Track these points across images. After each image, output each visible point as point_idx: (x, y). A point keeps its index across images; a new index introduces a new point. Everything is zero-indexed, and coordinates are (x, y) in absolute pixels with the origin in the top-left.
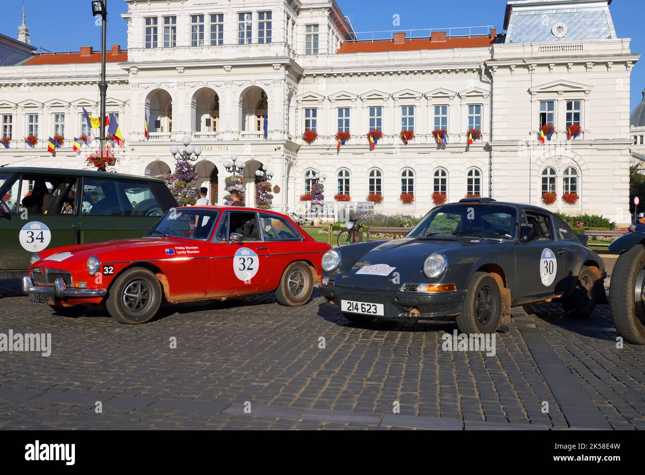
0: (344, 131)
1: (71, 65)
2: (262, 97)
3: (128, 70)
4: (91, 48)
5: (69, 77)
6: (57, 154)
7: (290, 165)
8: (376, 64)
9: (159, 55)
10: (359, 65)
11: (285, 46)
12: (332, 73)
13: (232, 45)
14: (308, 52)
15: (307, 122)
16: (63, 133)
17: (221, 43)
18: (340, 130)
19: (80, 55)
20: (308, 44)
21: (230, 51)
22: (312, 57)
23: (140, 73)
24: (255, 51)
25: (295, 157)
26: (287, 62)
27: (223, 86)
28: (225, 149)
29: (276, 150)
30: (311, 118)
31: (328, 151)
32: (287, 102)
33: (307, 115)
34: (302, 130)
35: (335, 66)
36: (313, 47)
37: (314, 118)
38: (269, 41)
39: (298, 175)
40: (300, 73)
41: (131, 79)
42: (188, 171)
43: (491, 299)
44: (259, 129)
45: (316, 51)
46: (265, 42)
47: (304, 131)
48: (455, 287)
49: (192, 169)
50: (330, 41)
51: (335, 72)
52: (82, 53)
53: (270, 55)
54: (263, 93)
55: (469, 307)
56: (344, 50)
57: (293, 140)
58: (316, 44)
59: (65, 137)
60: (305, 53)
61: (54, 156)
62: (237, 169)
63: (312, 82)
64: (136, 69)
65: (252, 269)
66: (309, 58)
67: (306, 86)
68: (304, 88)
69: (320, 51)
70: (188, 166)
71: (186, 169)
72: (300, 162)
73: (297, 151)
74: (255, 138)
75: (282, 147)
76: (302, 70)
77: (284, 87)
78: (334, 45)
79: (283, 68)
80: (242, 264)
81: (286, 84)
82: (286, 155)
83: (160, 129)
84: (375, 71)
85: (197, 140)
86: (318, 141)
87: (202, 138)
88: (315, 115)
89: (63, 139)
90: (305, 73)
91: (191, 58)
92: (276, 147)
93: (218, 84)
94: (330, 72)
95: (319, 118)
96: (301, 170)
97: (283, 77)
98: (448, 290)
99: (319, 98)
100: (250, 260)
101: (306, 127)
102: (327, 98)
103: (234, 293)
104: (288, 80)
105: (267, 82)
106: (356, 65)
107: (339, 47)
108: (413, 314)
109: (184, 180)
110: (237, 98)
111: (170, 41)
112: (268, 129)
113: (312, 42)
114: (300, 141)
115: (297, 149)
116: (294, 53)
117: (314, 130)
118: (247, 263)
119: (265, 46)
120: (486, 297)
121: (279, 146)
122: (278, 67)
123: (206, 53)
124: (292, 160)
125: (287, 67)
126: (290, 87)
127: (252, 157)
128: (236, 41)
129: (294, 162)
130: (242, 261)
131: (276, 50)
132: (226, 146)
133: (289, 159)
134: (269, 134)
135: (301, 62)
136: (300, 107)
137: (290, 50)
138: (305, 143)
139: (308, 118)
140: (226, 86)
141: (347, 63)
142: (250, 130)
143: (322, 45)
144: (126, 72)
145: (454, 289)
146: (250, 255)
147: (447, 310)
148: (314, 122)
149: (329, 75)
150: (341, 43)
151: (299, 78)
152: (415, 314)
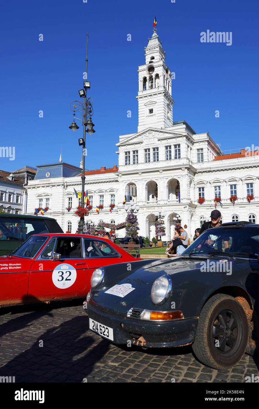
0: (218, 197)
1: (96, 175)
2: (178, 183)
3: (118, 175)
4: (105, 167)
5: (95, 180)
6: (100, 213)
7: (192, 215)
8: (232, 164)
9: (131, 168)
10: (224, 165)
11: (187, 159)
12: (210, 170)
13: (163, 161)
14: (199, 161)
15: (200, 194)
16: (92, 204)
17: (158, 160)
18: (216, 197)
19: (100, 171)
20: (198, 158)
21: (162, 164)
22: (201, 164)
23: (123, 176)
24: (173, 163)
25: (194, 211)
26: (188, 166)
27: (159, 180)
28: (161, 208)
29: (184, 208)
30: (201, 192)
31: (210, 208)
32: (189, 185)
33: (200, 190)
34: (197, 198)
35: (212, 167)
36: (201, 158)
37: (203, 192)
38: (179, 157)
39: (197, 219)
40: (195, 171)
41: (119, 179)
42: (132, 218)
43: (235, 323)
44: (177, 198)
45: (202, 161)
46: (178, 158)
47: (198, 198)
48: (182, 314)
49: (135, 217)
50: (209, 156)
51: (212, 170)
52: (101, 170)
53: (180, 164)
54: (178, 182)
55: (203, 335)
56: (216, 159)
57: (193, 203)
58: (202, 158)
59: (93, 206)
60: (197, 162)
61: (98, 214)
62: (161, 217)
63: (201, 175)
64: (121, 174)
65: (70, 280)
66: (199, 164)
67: (198, 177)
68: (198, 178)
69: (204, 161)
70: (133, 216)
71: (132, 217)
72: (197, 213)
73: (196, 208)
74: (176, 202)
75: (187, 206)
76: (196, 170)
77: (187, 178)
78: (211, 158)
79: (186, 170)
80: (61, 276)
81: (188, 177)
82: (189, 210)
83: (132, 200)
84: (232, 168)
85: (148, 204)
86: (205, 203)
87: (150, 204)
88: (203, 190)
89: (92, 207)
90: (197, 171)
91: (145, 168)
92: (184, 206)
93: (157, 179)
94: (209, 170)
95: (205, 192)
96: (198, 217)
97: (187, 173)
98: (172, 318)
99: (205, 182)
100: (68, 273)
101: (199, 196)
102: (209, 182)
103: (55, 298)
104: (189, 174)
105: (179, 176)
106: (222, 166)
107: (214, 158)
108: (140, 342)
109: (131, 222)
110: (166, 184)
111: (136, 161)
112: (181, 198)
113: (200, 156)
114: (196, 203)
115: (195, 207)
116: (192, 162)
117: (203, 197)
118: (65, 276)
119: (178, 160)
120: (226, 322)
121: (186, 206)
122: (184, 169)
123: (152, 165)
124: (193, 212)
125: (188, 169)
126: (190, 178)
127: (174, 212)
128: (164, 159)
129: (194, 213)
130: (61, 274)
131: (182, 162)
132: (161, 207)
133: (191, 212)
134: (181, 201)
135: (195, 166)
136: (196, 187)
137: (189, 161)
138: (199, 204)
139: (200, 192)
140: (161, 179)
141: (218, 165)
142: (173, 199)
143: (205, 158)
144: (117, 176)
145: (181, 317)
146: (69, 269)
147: (175, 341)
148: (203, 194)
149: (209, 172)
150: (215, 156)
151: (195, 173)
152: (142, 342)
